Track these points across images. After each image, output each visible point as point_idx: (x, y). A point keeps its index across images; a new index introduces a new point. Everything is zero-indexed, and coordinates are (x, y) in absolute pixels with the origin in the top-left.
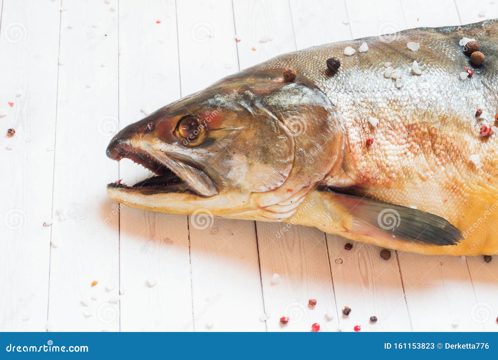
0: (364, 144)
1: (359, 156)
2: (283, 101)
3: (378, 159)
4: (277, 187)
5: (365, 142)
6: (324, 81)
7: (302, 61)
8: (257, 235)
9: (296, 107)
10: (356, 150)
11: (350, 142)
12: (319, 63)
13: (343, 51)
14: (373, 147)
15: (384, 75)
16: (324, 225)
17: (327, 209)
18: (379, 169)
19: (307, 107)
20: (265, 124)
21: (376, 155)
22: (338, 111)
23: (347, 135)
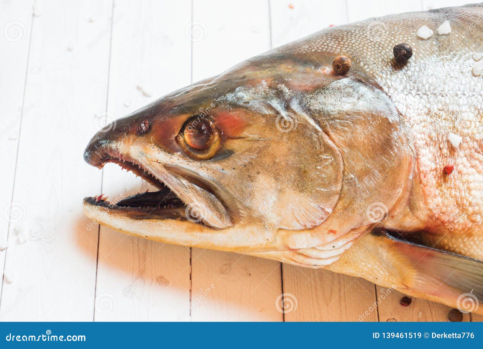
0: (440, 172)
1: (432, 189)
2: (331, 104)
3: (458, 194)
4: (315, 225)
5: (441, 169)
6: (389, 77)
7: (358, 42)
8: (283, 278)
9: (348, 114)
10: (429, 181)
11: (421, 169)
12: (382, 47)
13: (415, 30)
14: (452, 177)
15: (472, 72)
16: (376, 278)
17: (382, 259)
18: (459, 208)
19: (363, 117)
20: (303, 136)
21: (455, 188)
22: (406, 123)
23: (417, 159)
